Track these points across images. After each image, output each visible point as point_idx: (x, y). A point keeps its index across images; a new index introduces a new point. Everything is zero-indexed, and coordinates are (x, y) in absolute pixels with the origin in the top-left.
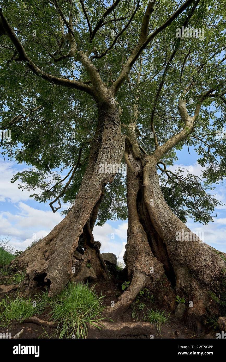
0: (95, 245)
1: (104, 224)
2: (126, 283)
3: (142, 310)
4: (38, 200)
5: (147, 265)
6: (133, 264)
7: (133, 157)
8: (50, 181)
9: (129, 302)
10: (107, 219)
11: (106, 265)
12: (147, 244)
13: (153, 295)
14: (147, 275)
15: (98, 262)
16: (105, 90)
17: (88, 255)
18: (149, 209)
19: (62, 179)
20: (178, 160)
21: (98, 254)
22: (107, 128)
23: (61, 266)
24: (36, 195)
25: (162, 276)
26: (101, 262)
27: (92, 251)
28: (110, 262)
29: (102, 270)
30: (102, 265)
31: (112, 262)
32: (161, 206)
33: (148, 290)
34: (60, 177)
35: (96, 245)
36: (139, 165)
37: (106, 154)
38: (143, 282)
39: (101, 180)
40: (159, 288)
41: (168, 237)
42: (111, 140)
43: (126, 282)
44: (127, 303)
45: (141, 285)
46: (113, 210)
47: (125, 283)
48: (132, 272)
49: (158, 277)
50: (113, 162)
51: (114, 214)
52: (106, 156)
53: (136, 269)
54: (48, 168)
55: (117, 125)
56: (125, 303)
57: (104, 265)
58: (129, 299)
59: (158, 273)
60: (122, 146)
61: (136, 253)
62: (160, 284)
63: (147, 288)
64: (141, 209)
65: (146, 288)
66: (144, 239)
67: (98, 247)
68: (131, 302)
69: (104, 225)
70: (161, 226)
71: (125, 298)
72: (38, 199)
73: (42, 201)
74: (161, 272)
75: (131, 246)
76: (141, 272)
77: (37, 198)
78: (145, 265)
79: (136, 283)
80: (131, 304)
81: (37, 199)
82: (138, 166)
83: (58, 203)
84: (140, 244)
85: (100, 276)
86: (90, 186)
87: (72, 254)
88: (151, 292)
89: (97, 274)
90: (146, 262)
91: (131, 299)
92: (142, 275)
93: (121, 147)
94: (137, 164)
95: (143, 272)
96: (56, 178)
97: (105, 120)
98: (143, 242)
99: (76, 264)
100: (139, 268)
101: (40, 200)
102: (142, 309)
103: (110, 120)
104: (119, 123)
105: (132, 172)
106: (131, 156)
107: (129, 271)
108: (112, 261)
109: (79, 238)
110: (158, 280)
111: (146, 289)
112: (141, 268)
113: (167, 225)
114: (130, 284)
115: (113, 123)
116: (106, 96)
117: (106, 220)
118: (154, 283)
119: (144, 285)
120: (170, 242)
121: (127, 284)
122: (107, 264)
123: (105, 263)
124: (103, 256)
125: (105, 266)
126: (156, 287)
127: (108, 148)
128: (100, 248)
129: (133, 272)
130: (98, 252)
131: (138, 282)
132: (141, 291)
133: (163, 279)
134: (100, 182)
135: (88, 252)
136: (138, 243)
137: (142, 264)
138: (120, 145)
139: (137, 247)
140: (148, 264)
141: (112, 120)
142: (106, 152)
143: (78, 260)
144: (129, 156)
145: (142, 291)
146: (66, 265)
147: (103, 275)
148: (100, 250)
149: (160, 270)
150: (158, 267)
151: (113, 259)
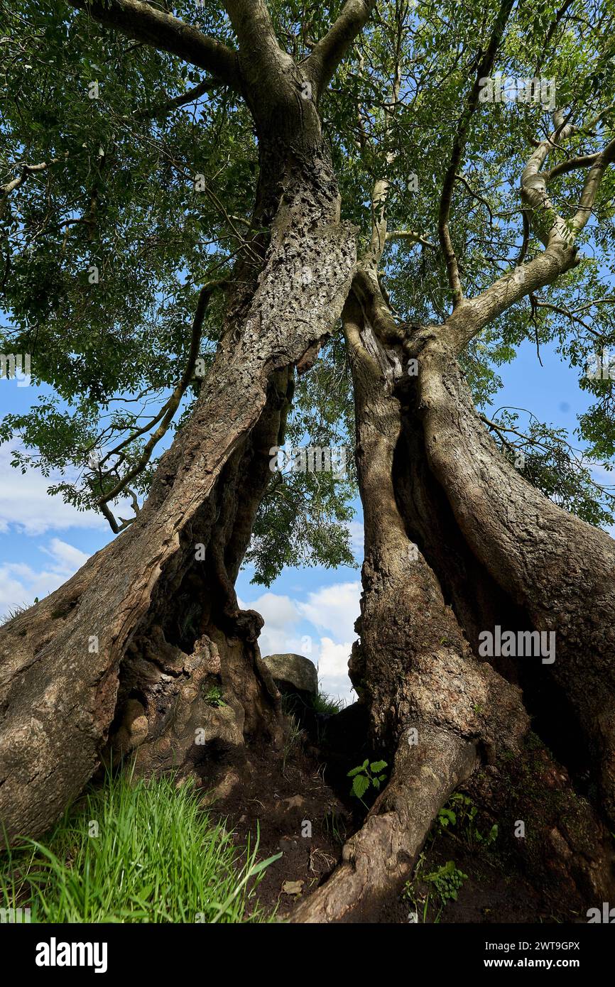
0: (240, 623)
1: (274, 578)
2: (369, 768)
3: (451, 900)
4: (74, 504)
5: (460, 692)
6: (394, 692)
7: (377, 335)
8: (104, 432)
9: (396, 874)
10: (285, 564)
11: (279, 694)
12: (447, 610)
13: (495, 827)
14: (462, 736)
15: (252, 687)
16: (286, 60)
17: (211, 656)
18: (451, 483)
19: (142, 427)
20: (501, 385)
21: (251, 655)
22: (289, 201)
23: (59, 699)
24: (68, 486)
25: (525, 740)
26: (263, 683)
27: (231, 643)
28: (295, 683)
29: (264, 713)
30: (265, 695)
31: (299, 686)
32: (494, 471)
33: (468, 801)
34: (134, 421)
35: (246, 625)
36: (396, 360)
37: (286, 279)
38: (447, 767)
39: (263, 355)
40: (518, 791)
41: (540, 578)
42: (304, 236)
43: (366, 762)
44: (387, 877)
45: (443, 780)
46: (301, 537)
47: (363, 768)
48: (394, 725)
49: (511, 743)
50: (313, 298)
51: (305, 548)
52: (287, 284)
53: (411, 712)
54: (99, 391)
55: (324, 194)
56: (378, 882)
57: (274, 693)
58: (394, 857)
59: (508, 728)
60: (345, 254)
61: (407, 644)
62: (523, 774)
63: (464, 792)
64: (407, 500)
65: (461, 792)
66: (434, 595)
67: (253, 631)
68: (403, 868)
69: (273, 584)
70: (502, 540)
71: (378, 853)
72: (75, 501)
73: (88, 507)
74: (519, 720)
75: (383, 619)
76: (438, 724)
77: (72, 495)
78: (451, 694)
79: (417, 771)
80: (403, 878)
81: (72, 500)
82: (393, 364)
83: (132, 506)
84: (420, 610)
85: (258, 735)
86: (220, 392)
87: (114, 640)
88: (482, 808)
89: (246, 728)
90: (456, 682)
91: (403, 857)
92: (444, 737)
93: (341, 256)
94: (389, 359)
95: (446, 721)
96: (123, 421)
97: (283, 176)
98: (432, 605)
99: (159, 691)
100: (429, 707)
101: (82, 505)
102: (454, 894)
103: (303, 174)
104: (332, 189)
105: (375, 379)
106: (368, 332)
107: (378, 718)
108: (302, 682)
109: (158, 571)
110: (508, 755)
111: (460, 796)
112: (436, 704)
113: (529, 533)
114: (388, 771)
115: (310, 186)
116: (287, 78)
117: (281, 569)
118: (494, 769)
119: (456, 780)
120: (553, 597)
121: (374, 771)
122: (282, 693)
123: (275, 687)
124: (269, 665)
125: (277, 699)
126: (503, 789)
127: (293, 257)
128: (258, 633)
129: (399, 721)
130: (250, 649)
131: (427, 770)
132: (443, 811)
133: (530, 751)
134: (259, 358)
135: (209, 645)
136: (413, 607)
137: (439, 688)
138: (338, 251)
139: (407, 620)
140: (462, 688)
141: (309, 174)
142: (285, 273)
143: (169, 673)
144: (363, 333)
145: (447, 806)
146: (85, 691)
147: (268, 731)
148: (260, 640)
149: (513, 712)
150: (505, 700)
151: (305, 673)
